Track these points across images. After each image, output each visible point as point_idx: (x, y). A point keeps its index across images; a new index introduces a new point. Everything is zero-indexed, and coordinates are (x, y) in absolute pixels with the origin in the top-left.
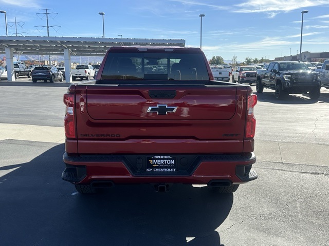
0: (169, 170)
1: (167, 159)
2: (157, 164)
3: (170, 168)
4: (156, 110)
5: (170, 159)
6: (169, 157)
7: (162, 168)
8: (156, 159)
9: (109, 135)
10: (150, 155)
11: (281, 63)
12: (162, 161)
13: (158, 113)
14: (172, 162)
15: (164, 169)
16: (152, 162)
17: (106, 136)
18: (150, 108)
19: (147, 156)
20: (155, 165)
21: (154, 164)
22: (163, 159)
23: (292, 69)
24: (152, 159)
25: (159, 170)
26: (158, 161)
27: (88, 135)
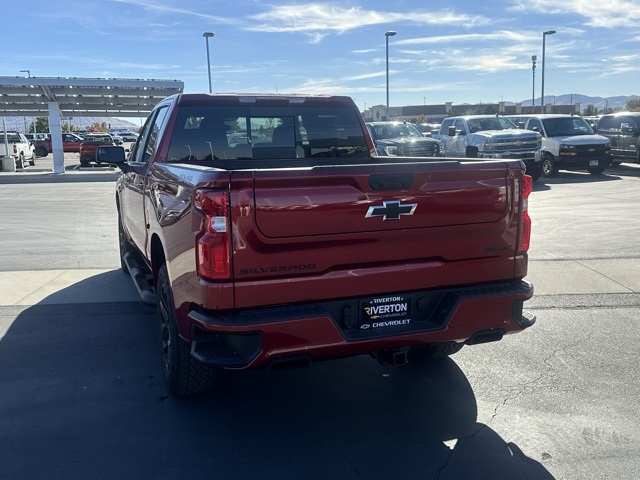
0: (399, 322)
1: (396, 303)
2: (378, 314)
3: (401, 318)
4: (383, 211)
5: (400, 302)
6: (398, 299)
7: (387, 320)
8: (376, 305)
9: (295, 267)
10: (367, 298)
11: (376, 126)
12: (386, 309)
13: (385, 218)
14: (404, 307)
15: (390, 323)
16: (370, 310)
17: (290, 268)
18: (371, 210)
19: (362, 301)
20: (375, 317)
21: (374, 314)
22: (389, 303)
23: (391, 137)
24: (370, 306)
25: (381, 324)
26: (380, 308)
27: (256, 270)
